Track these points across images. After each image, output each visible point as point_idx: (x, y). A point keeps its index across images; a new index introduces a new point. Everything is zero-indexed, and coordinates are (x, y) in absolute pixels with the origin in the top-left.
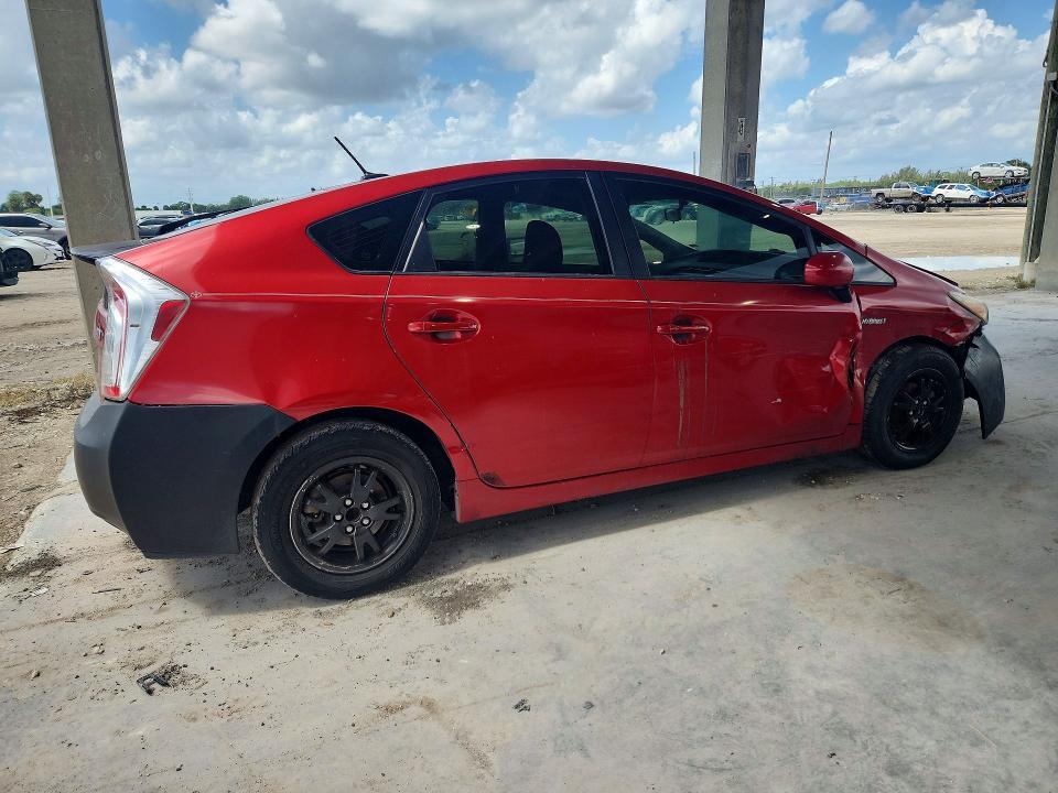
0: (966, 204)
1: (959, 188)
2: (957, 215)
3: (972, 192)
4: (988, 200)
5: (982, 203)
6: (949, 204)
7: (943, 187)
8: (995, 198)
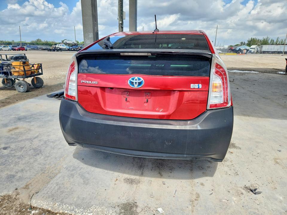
0: (65, 50)
1: (62, 46)
2: (63, 52)
3: (66, 47)
4: (70, 49)
5: (69, 50)
6: (61, 50)
7: (59, 45)
8: (71, 49)
